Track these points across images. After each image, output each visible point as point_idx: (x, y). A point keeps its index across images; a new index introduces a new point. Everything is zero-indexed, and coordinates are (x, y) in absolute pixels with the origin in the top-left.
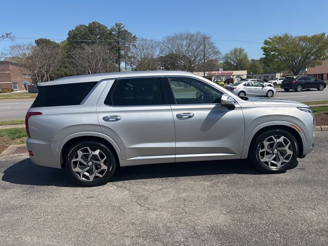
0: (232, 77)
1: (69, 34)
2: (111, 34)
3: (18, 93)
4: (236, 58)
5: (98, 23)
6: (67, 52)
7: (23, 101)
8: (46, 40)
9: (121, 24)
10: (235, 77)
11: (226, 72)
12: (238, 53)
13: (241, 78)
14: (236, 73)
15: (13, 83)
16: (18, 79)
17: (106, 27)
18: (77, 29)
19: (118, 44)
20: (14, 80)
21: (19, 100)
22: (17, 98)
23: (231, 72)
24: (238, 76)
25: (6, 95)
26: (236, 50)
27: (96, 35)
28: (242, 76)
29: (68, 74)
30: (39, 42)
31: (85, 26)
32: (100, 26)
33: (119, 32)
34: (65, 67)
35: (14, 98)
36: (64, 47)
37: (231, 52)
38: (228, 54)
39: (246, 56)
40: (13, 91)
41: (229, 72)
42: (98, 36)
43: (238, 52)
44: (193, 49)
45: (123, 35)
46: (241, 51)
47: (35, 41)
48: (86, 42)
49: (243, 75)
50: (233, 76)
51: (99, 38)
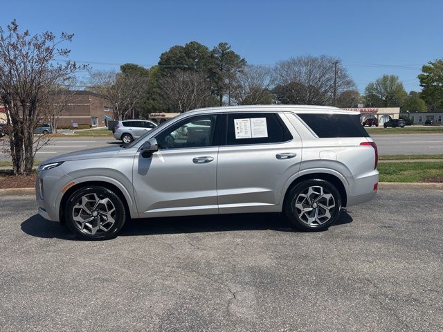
0: (376, 116)
1: (161, 58)
2: (212, 56)
3: (96, 130)
4: (386, 89)
5: (197, 44)
6: (157, 81)
7: (99, 140)
8: (133, 65)
9: (226, 44)
10: (380, 116)
11: (367, 109)
12: (388, 83)
13: (390, 117)
14: (383, 110)
15: (92, 118)
16: (98, 113)
17: (207, 49)
18: (171, 51)
19: (221, 70)
20: (93, 113)
21: (96, 138)
22: (94, 136)
23: (375, 109)
24: (386, 116)
25: (84, 132)
26: (385, 78)
27: (194, 59)
28: (391, 116)
29: (157, 107)
30: (124, 68)
31: (182, 47)
32: (199, 47)
33: (223, 54)
34: (154, 99)
35: (91, 136)
36: (155, 74)
37: (377, 81)
38: (373, 84)
39: (400, 87)
40: (91, 127)
41: (372, 109)
42: (197, 60)
43: (388, 81)
44: (316, 78)
45: (228, 58)
46: (393, 79)
47: (121, 67)
48: (180, 68)
49: (393, 114)
50: (378, 115)
51: (197, 62)
